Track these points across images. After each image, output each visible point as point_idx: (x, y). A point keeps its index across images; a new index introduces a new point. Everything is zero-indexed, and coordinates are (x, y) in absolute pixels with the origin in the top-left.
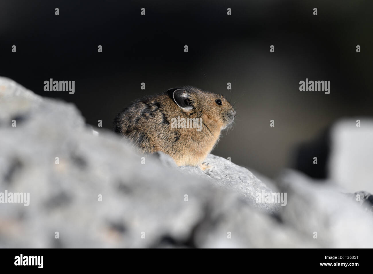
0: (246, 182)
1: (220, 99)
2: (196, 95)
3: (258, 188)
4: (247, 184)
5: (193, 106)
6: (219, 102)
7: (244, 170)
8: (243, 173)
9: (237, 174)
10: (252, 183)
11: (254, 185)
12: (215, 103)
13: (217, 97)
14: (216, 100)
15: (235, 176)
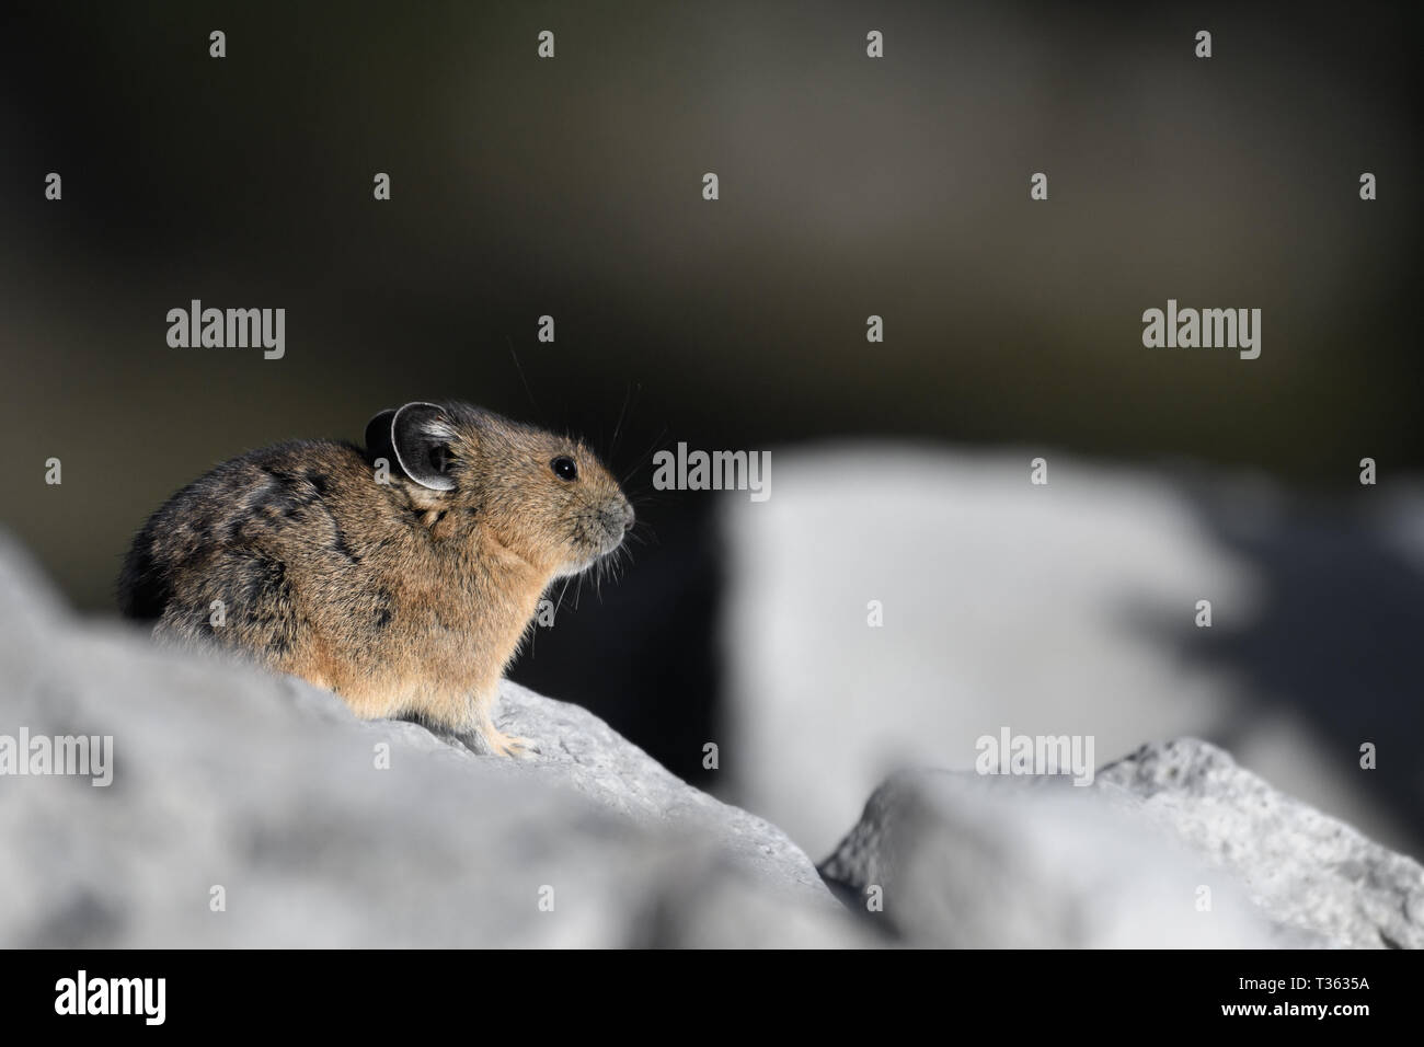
0: (590, 762)
1: (572, 453)
2: (480, 440)
3: (635, 779)
4: (594, 769)
5: (455, 481)
6: (564, 470)
7: (577, 714)
8: (576, 727)
9: (553, 732)
10: (612, 761)
11: (619, 768)
12: (549, 469)
13: (560, 448)
14: (552, 461)
15: (546, 741)
